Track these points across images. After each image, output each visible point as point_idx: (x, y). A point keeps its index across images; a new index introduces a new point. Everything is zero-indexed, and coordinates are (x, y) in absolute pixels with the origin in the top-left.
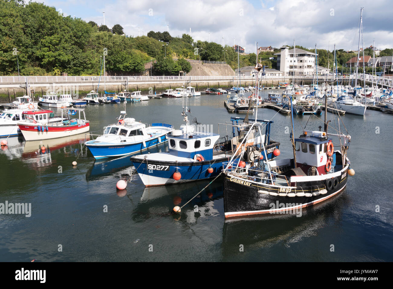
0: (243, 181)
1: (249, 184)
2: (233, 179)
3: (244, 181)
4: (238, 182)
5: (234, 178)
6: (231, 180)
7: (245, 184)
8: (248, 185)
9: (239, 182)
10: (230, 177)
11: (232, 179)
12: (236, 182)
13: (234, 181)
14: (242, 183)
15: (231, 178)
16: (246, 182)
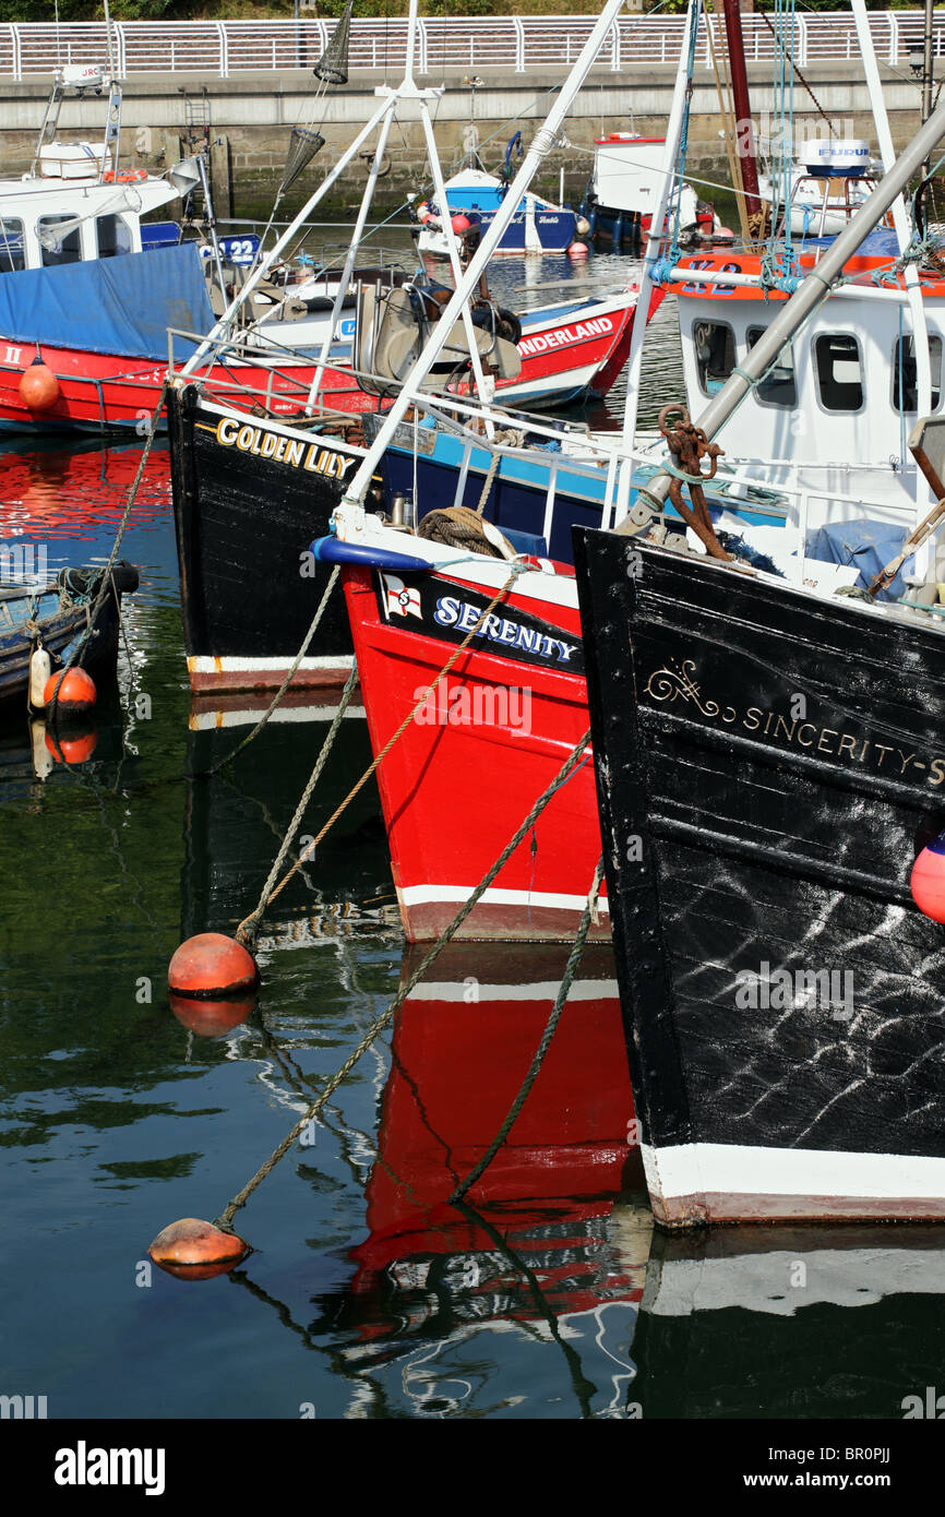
0: (298, 441)
1: (336, 467)
2: (237, 430)
3: (308, 445)
4: (266, 453)
5: (242, 425)
6: (224, 439)
7: (310, 465)
8: (331, 472)
9: (272, 450)
10: (215, 419)
11: (229, 430)
12: (256, 450)
13: (243, 446)
14: (294, 455)
15: (224, 424)
16: (322, 449)
